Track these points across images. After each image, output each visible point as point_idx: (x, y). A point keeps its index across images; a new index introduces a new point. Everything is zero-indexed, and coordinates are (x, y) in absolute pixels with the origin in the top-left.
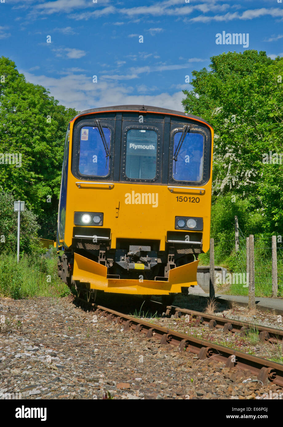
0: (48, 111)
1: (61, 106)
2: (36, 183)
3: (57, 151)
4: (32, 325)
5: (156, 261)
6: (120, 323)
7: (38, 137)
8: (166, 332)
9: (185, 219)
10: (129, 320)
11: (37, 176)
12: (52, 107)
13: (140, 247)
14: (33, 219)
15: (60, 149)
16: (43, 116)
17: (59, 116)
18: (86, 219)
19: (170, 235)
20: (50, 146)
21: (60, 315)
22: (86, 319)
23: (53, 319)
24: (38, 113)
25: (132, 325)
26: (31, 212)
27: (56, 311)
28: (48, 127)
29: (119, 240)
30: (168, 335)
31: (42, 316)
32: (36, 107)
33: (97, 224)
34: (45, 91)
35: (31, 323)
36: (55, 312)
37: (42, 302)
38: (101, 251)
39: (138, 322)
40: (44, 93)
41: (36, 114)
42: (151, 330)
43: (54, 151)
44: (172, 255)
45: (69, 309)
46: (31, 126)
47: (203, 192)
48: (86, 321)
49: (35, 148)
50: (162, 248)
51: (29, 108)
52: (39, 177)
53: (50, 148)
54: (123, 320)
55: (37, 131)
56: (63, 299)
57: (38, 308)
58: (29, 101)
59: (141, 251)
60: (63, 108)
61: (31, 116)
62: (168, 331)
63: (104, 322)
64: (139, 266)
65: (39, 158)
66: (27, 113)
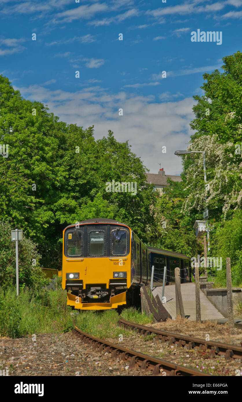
0: (47, 129)
1: (62, 123)
2: (36, 208)
3: (58, 171)
4: (28, 368)
5: (106, 294)
6: (126, 359)
7: (37, 157)
8: (174, 368)
9: (118, 273)
10: (134, 355)
11: (38, 200)
12: (51, 124)
13: (96, 288)
14: (32, 248)
15: (62, 169)
16: (43, 135)
17: (60, 134)
18: (71, 276)
19: (111, 281)
20: (50, 166)
21: (60, 354)
22: (89, 356)
23: (52, 358)
24: (36, 132)
25: (138, 361)
26: (30, 241)
27: (57, 350)
28: (48, 146)
29: (87, 285)
30: (176, 371)
31: (41, 356)
32: (34, 126)
33: (76, 278)
34: (43, 108)
35: (28, 365)
36: (55, 351)
37: (42, 340)
38: (79, 291)
39: (145, 358)
40: (42, 110)
41: (35, 133)
42: (158, 366)
43: (54, 171)
44: (113, 290)
45: (71, 346)
46: (29, 147)
47: (126, 259)
48: (88, 359)
49: (34, 169)
50: (108, 287)
51: (27, 127)
52: (39, 202)
53: (51, 168)
54: (128, 356)
55: (36, 151)
56: (67, 334)
57: (38, 346)
58: (27, 119)
59: (96, 290)
60: (64, 124)
61: (29, 136)
62: (176, 367)
63: (108, 359)
64: (95, 297)
65: (40, 181)
66: (24, 133)
